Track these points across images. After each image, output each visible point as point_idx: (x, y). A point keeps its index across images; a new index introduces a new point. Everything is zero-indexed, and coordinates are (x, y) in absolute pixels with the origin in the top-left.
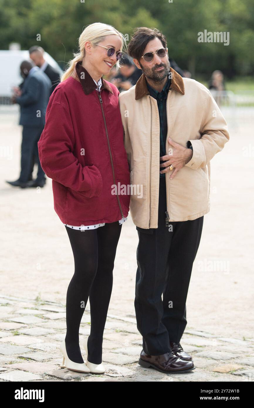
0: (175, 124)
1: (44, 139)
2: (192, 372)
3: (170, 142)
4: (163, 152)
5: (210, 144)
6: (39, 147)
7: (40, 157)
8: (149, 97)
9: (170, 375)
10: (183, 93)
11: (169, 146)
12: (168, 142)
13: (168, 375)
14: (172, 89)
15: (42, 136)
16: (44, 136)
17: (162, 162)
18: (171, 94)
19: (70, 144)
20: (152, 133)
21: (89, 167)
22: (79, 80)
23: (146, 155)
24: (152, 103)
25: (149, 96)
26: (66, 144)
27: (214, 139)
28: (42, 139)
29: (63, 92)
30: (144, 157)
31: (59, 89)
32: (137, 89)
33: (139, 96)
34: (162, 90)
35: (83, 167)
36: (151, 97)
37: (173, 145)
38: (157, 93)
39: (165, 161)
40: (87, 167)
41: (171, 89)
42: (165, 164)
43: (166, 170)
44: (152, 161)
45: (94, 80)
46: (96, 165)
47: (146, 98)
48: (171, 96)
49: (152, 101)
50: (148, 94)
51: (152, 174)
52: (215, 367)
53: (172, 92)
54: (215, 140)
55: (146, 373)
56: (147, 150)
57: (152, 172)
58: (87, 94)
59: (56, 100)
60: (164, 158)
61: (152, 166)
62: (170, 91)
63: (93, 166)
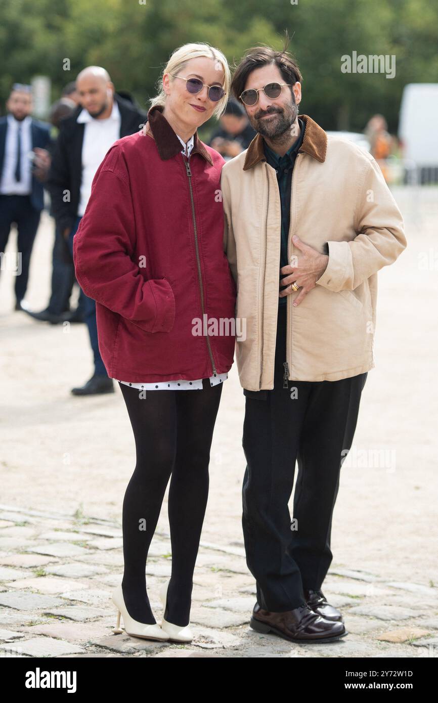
0: (304, 213)
1: (83, 230)
2: (342, 642)
3: (296, 241)
4: (284, 261)
5: (364, 249)
6: (75, 243)
7: (75, 260)
8: (266, 165)
9: (305, 646)
10: (321, 160)
11: (294, 250)
12: (294, 245)
13: (301, 646)
14: (303, 152)
15: (80, 224)
16: (83, 225)
17: (282, 276)
18: (302, 161)
19: (126, 240)
20: (268, 227)
21: (156, 283)
22: (152, 135)
23: (256, 265)
24: (270, 176)
25: (265, 163)
26: (119, 241)
27: (373, 242)
28: (80, 230)
29: (120, 153)
30: (255, 267)
31: (115, 148)
32: (249, 152)
33: (250, 165)
34: (286, 154)
35: (145, 280)
36: (268, 165)
37: (300, 248)
38: (278, 158)
39: (287, 275)
40: (151, 281)
41: (301, 152)
42: (286, 280)
43: (287, 290)
44: (267, 274)
45: (178, 137)
46: (168, 280)
47: (261, 167)
48: (301, 164)
49: (269, 172)
50: (263, 161)
51: (265, 297)
52: (382, 632)
53: (304, 158)
54: (375, 243)
55: (264, 641)
56: (258, 254)
57: (265, 294)
58: (163, 158)
59: (107, 165)
60: (286, 269)
61: (266, 282)
62: (300, 156)
63: (163, 281)
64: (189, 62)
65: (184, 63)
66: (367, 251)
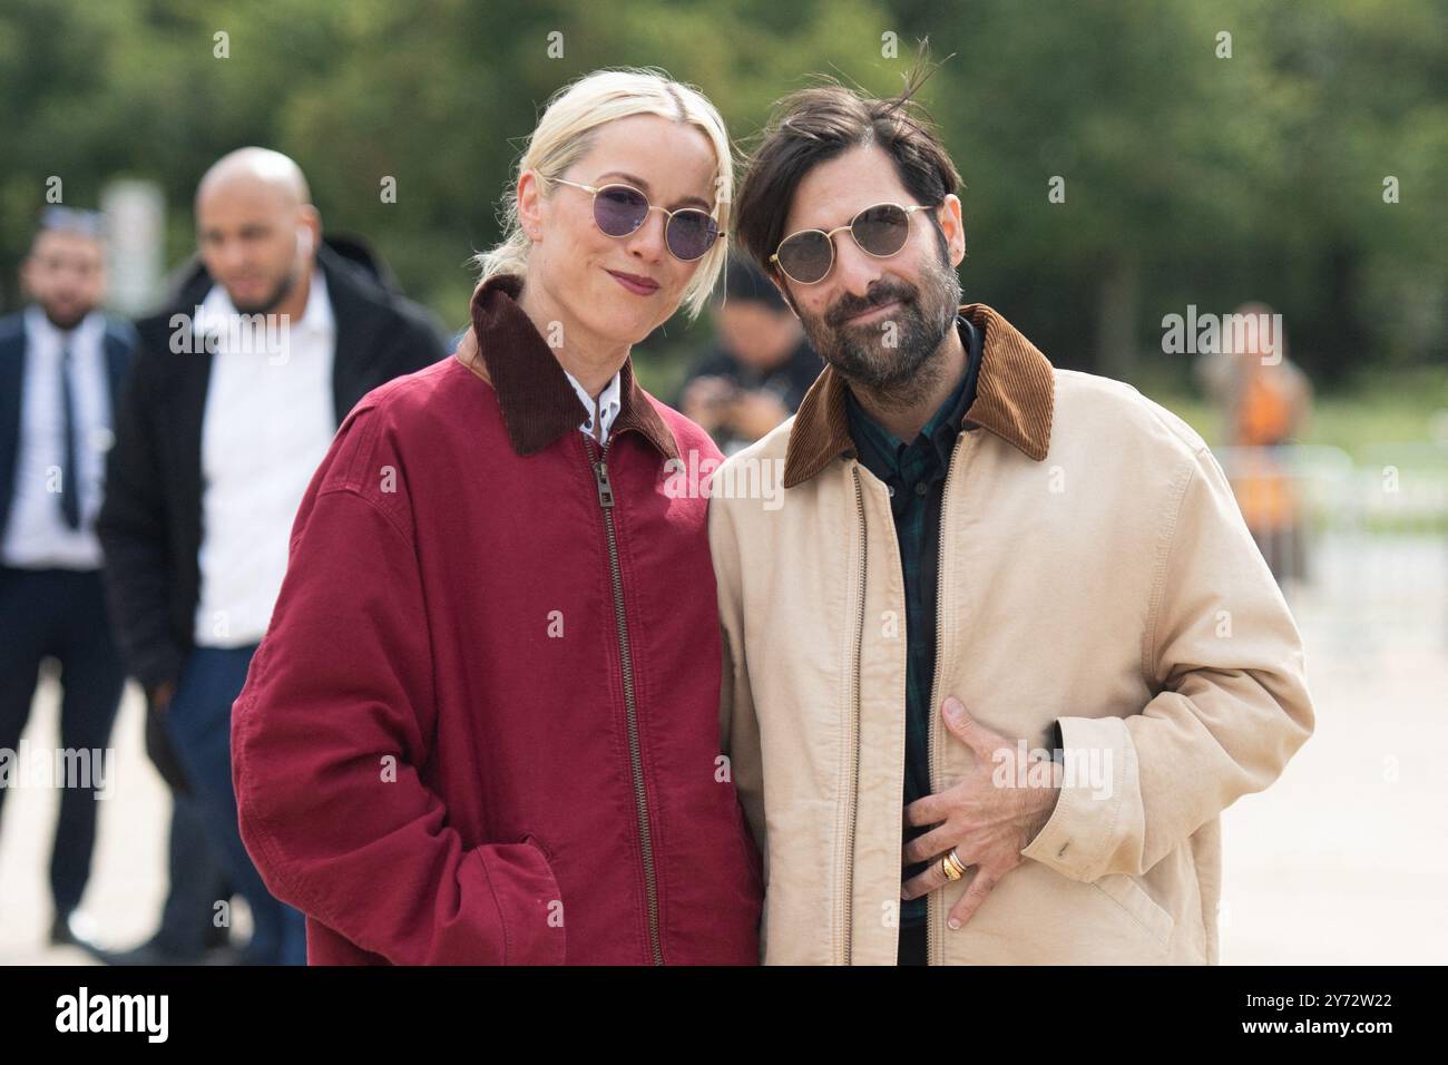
0: (984, 621)
1: (264, 682)
3: (954, 719)
4: (917, 781)
5: (1176, 740)
6: (237, 727)
7: (237, 783)
8: (856, 471)
10: (1035, 450)
11: (949, 744)
12: (949, 732)
14: (976, 427)
15: (255, 665)
16: (265, 668)
17: (911, 832)
18: (973, 457)
19: (403, 715)
20: (864, 672)
21: (500, 853)
22: (485, 371)
23: (829, 795)
24: (869, 505)
25: (854, 463)
26: (381, 718)
27: (1204, 715)
28: (252, 683)
29: (384, 430)
30: (820, 803)
31: (367, 416)
32: (801, 427)
33: (803, 470)
34: (921, 434)
35: (468, 846)
36: (863, 469)
37: (968, 740)
38: (895, 447)
39: (926, 828)
40: (487, 850)
41: (971, 427)
42: (923, 846)
43: (927, 877)
44: (861, 826)
45: (570, 378)
46: (541, 843)
47: (841, 478)
48: (970, 464)
49: (867, 494)
50: (847, 456)
51: (857, 900)
53: (979, 445)
54: (1209, 719)
56: (833, 760)
57: (856, 890)
58: (525, 447)
59: (340, 472)
60: (926, 807)
61: (859, 852)
62: (967, 440)
63: (527, 848)
64: (602, 134)
65: (586, 137)
66: (1188, 748)
